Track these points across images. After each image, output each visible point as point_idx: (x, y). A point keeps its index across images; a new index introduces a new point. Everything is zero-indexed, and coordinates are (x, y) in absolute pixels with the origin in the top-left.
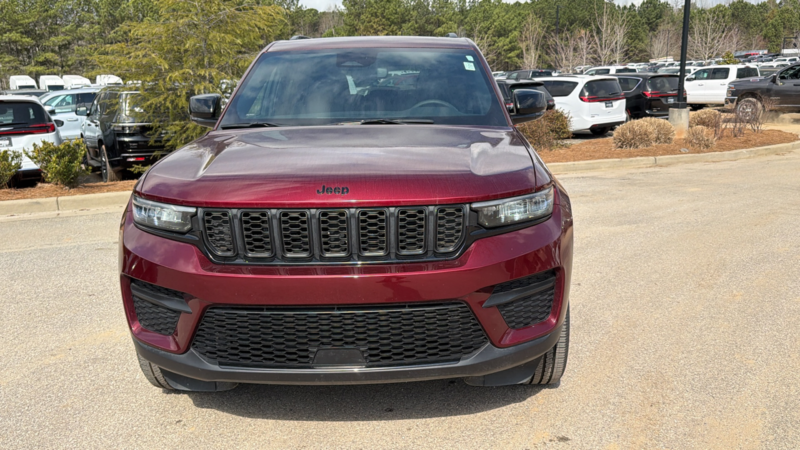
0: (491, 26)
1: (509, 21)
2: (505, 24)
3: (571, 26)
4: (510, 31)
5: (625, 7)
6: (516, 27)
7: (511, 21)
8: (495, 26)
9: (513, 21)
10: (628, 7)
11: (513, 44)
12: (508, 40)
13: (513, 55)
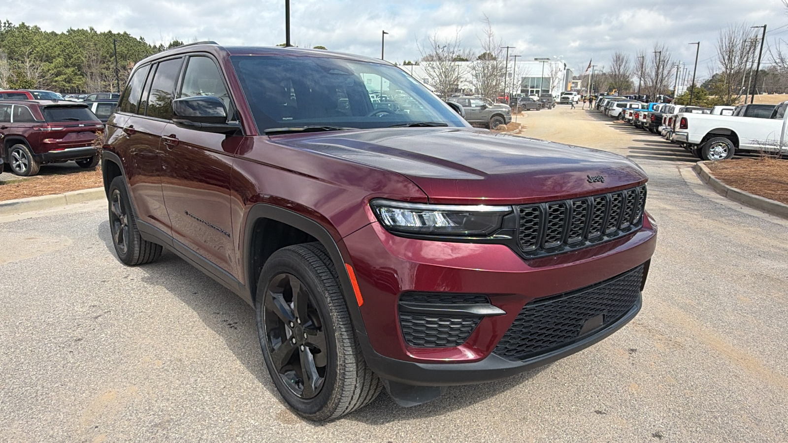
0: (33, 51)
1: (51, 48)
2: (47, 50)
3: (111, 58)
4: (54, 57)
5: (155, 47)
6: (59, 54)
7: (53, 49)
8: (38, 52)
9: (55, 49)
10: (158, 47)
11: (59, 69)
12: (53, 65)
13: (60, 80)
